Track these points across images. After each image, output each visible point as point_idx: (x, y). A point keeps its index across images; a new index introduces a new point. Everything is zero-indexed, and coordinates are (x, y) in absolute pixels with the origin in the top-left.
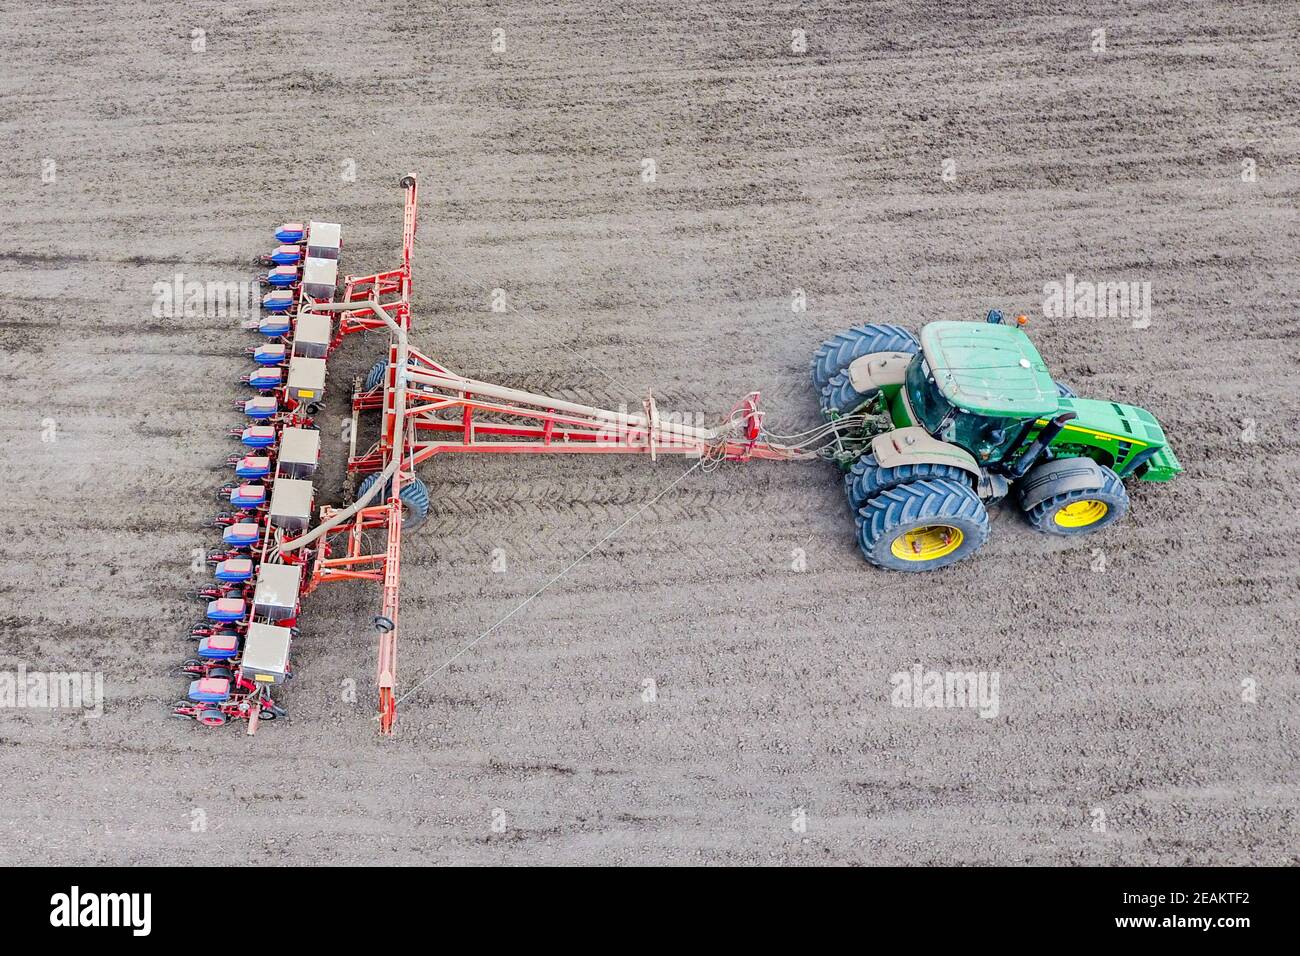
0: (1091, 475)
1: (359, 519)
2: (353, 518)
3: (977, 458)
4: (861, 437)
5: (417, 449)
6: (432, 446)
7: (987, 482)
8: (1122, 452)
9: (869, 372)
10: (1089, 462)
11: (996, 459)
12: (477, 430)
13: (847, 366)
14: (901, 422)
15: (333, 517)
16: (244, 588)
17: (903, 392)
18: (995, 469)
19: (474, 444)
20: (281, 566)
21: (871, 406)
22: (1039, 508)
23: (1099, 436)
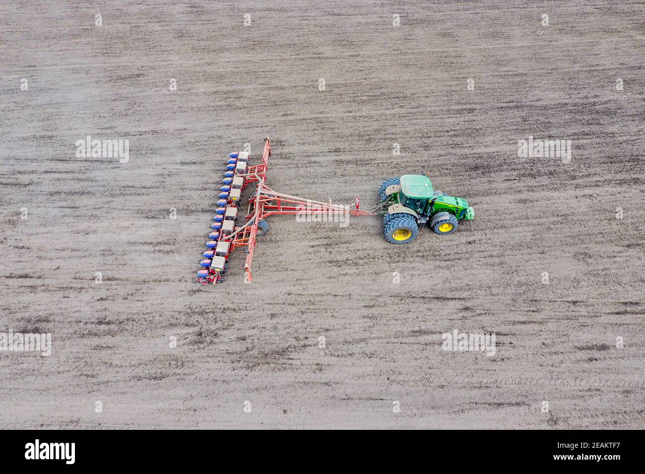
0: (446, 216)
1: (245, 229)
2: (244, 229)
3: (417, 212)
4: (386, 208)
5: (264, 213)
6: (269, 212)
7: (419, 219)
8: (457, 211)
9: (389, 191)
10: (447, 213)
11: (422, 212)
12: (283, 208)
13: (385, 190)
14: (397, 202)
15: (238, 229)
16: (213, 248)
17: (398, 195)
18: (423, 215)
19: (281, 211)
20: (225, 242)
21: (391, 199)
22: (435, 224)
23: (450, 206)
